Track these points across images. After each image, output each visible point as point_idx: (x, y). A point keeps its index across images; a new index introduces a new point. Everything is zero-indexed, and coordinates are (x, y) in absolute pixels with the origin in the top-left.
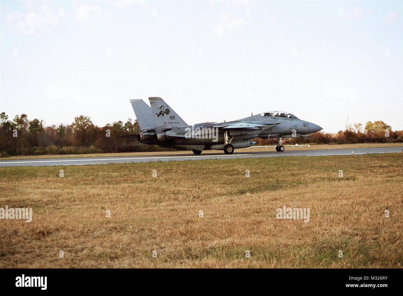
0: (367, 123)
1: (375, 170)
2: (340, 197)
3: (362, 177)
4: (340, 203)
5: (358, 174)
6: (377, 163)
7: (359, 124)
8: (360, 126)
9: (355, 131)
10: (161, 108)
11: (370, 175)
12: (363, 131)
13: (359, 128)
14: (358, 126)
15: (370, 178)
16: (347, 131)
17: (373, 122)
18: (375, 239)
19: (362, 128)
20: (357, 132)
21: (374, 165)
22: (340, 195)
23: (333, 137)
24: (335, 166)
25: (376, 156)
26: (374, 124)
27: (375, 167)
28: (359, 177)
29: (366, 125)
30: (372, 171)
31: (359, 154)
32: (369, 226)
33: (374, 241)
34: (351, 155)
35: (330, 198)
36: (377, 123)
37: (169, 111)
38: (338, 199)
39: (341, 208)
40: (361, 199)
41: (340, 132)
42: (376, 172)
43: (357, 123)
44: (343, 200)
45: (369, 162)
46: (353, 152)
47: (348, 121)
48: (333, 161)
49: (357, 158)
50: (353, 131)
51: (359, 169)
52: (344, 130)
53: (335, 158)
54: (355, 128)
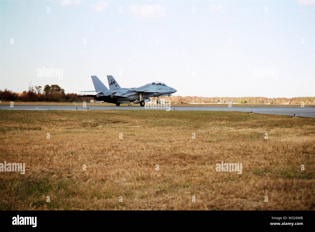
0: (45, 86)
1: (56, 123)
2: (32, 143)
3: (46, 128)
4: (33, 148)
5: (43, 125)
6: (57, 118)
7: (39, 87)
8: (40, 88)
9: (36, 91)
10: (111, 80)
11: (52, 127)
12: (42, 92)
13: (39, 90)
14: (38, 88)
15: (53, 129)
16: (30, 91)
17: (50, 86)
18: (68, 177)
19: (41, 90)
20: (37, 93)
21: (55, 119)
22: (32, 141)
23: (20, 95)
24: (24, 119)
25: (55, 112)
26: (51, 87)
27: (56, 120)
28: (44, 128)
29: (45, 88)
30: (54, 124)
31: (42, 110)
32: (61, 167)
33: (69, 179)
34: (35, 111)
35: (24, 143)
36: (53, 86)
37: (115, 82)
38: (31, 144)
39: (35, 152)
40: (49, 145)
41: (24, 92)
42: (57, 125)
43: (38, 86)
44: (35, 146)
45: (51, 117)
46: (37, 108)
47: (30, 84)
48: (22, 114)
49: (41, 113)
50: (34, 91)
51: (44, 122)
52: (27, 91)
53: (24, 112)
54: (36, 90)
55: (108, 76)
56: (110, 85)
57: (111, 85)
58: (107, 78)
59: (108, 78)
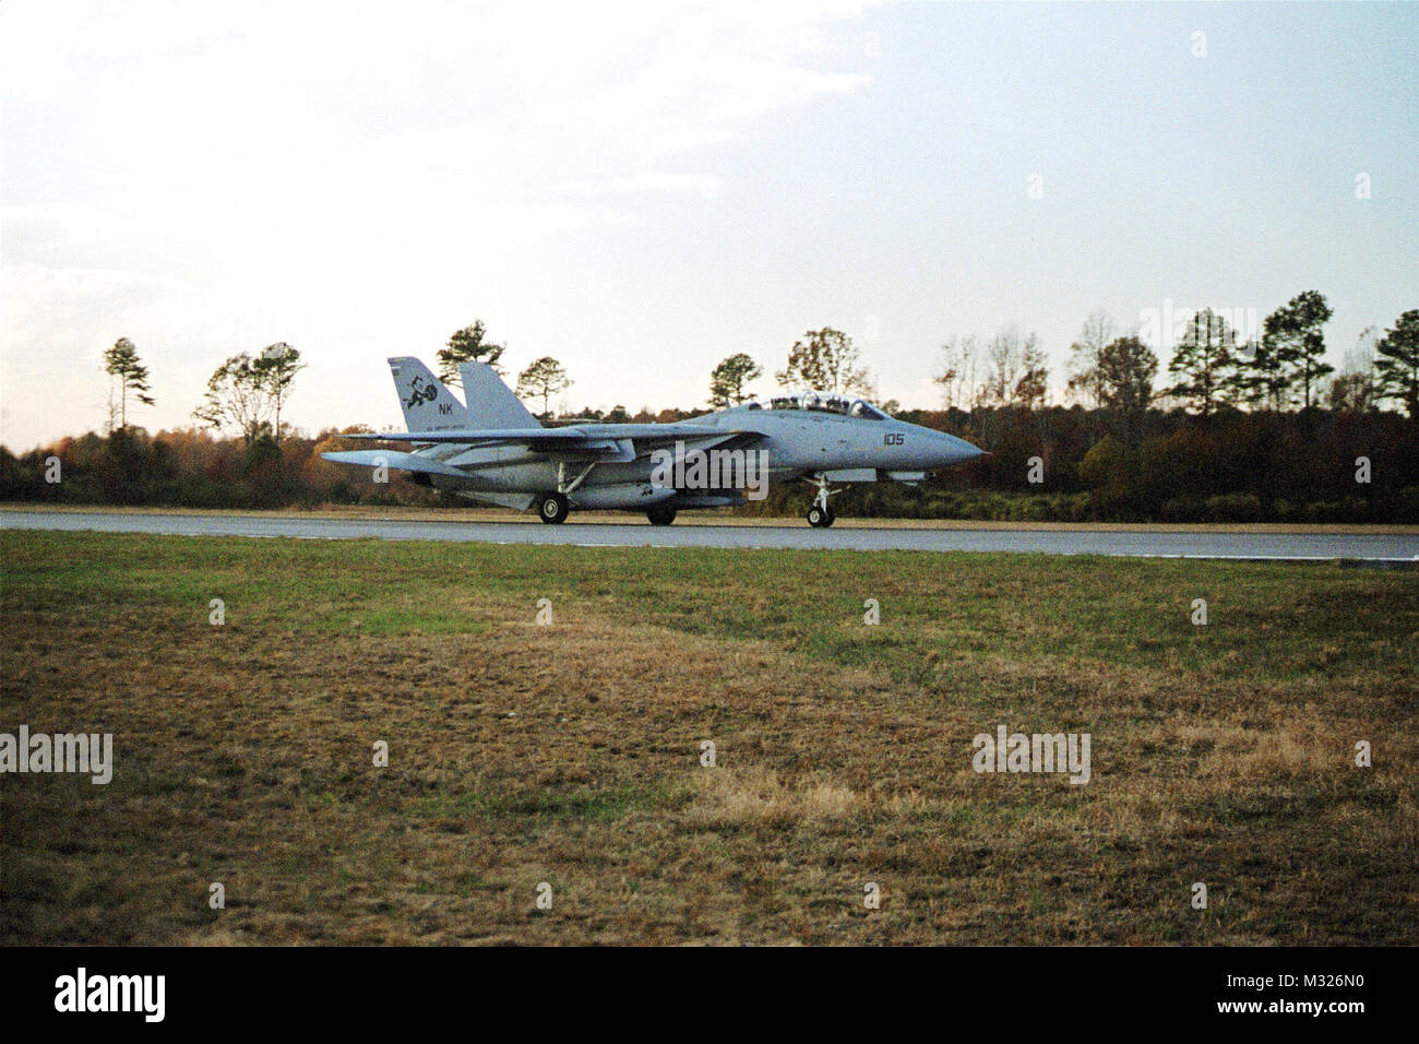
55: (392, 362)
56: (410, 405)
57: (412, 407)
58: (388, 369)
59: (395, 373)
